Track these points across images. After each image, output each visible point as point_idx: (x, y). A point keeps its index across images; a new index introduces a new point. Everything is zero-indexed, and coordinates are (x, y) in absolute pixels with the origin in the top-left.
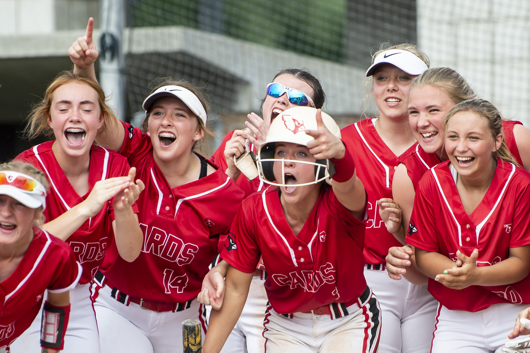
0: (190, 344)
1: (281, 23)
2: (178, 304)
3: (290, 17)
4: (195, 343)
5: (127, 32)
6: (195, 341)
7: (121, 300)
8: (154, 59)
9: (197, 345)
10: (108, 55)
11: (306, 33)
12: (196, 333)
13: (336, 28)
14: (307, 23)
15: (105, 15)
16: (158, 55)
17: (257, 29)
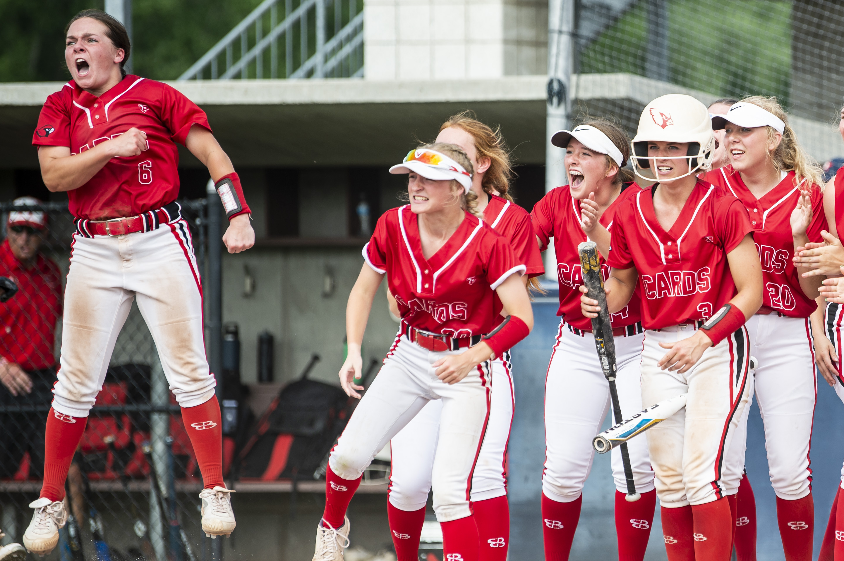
0: (592, 266)
1: (728, 72)
2: (626, 328)
3: (737, 66)
4: (597, 264)
5: (574, 78)
6: (596, 262)
7: (577, 333)
8: (601, 104)
9: (598, 265)
10: (555, 100)
11: (752, 82)
12: (596, 254)
13: (783, 77)
14: (754, 72)
15: (553, 60)
16: (605, 101)
17: (704, 77)
